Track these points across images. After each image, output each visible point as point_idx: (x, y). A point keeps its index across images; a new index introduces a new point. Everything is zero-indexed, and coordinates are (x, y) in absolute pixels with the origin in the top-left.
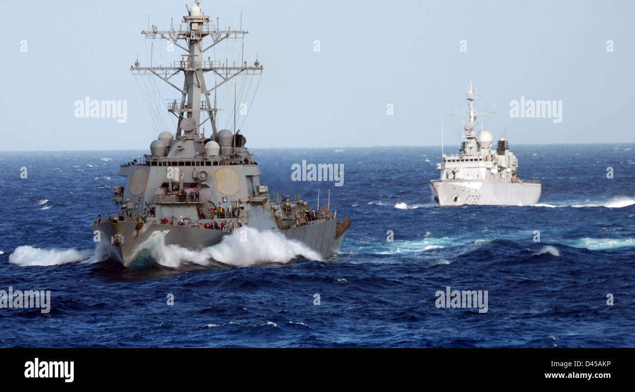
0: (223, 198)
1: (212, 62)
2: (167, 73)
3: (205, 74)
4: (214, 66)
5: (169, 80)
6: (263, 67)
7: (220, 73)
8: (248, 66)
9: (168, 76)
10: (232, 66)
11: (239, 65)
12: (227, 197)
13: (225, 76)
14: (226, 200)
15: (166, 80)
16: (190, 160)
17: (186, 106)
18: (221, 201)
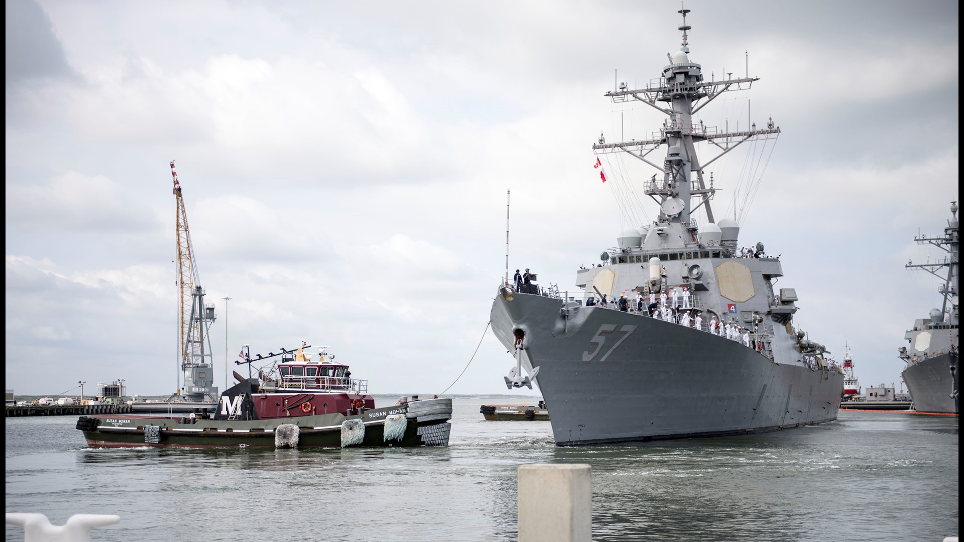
0: (730, 306)
1: (706, 128)
2: (643, 148)
3: (696, 145)
4: (708, 134)
5: (645, 158)
6: (780, 128)
7: (716, 142)
8: (758, 128)
9: (644, 152)
10: (735, 131)
11: (745, 129)
12: (737, 304)
13: (724, 146)
14: (734, 310)
15: (641, 157)
16: (676, 251)
17: (670, 185)
18: (727, 311)
